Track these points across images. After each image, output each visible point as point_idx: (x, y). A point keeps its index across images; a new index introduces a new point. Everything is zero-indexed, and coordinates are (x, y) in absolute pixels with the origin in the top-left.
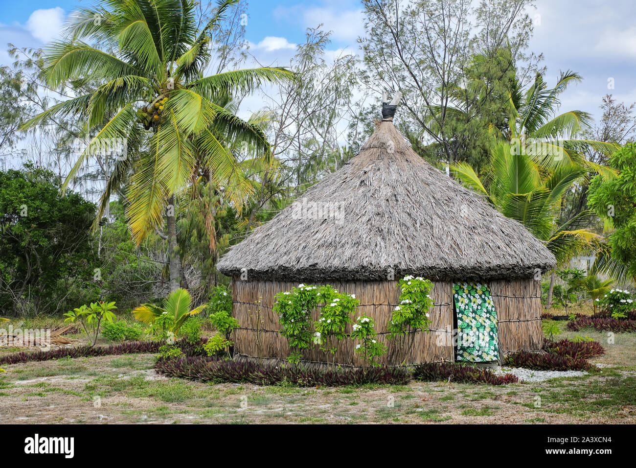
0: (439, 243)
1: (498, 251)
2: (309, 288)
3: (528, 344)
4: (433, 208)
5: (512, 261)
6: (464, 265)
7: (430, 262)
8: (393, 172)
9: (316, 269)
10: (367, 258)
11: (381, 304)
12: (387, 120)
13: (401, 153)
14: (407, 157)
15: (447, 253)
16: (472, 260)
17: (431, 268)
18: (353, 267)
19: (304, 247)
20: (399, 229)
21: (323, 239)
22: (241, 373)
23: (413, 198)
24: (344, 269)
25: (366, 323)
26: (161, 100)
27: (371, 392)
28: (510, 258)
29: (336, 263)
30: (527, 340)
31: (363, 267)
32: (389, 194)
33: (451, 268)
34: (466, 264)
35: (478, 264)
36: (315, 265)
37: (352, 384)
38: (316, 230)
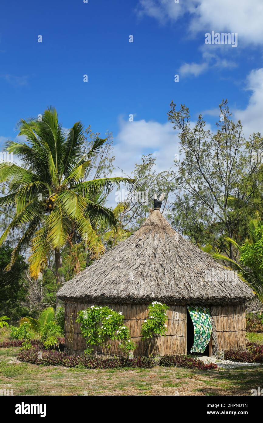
0: (178, 282)
1: (215, 288)
2: (97, 308)
3: (236, 345)
4: (177, 261)
5: (222, 294)
6: (191, 296)
7: (170, 294)
8: (156, 240)
9: (104, 297)
10: (131, 291)
11: (140, 319)
12: (157, 209)
13: (163, 228)
14: (167, 231)
15: (181, 289)
16: (197, 293)
17: (171, 297)
18: (124, 296)
19: (100, 284)
20: (154, 274)
21: (110, 279)
22: (59, 359)
23: (166, 256)
24: (119, 297)
25: (124, 330)
26: (54, 195)
27: (125, 372)
28: (221, 292)
29: (115, 293)
30: (236, 343)
31: (130, 296)
32: (151, 253)
33: (183, 298)
34: (193, 295)
35: (200, 295)
36: (103, 294)
37: (117, 367)
38: (107, 274)
